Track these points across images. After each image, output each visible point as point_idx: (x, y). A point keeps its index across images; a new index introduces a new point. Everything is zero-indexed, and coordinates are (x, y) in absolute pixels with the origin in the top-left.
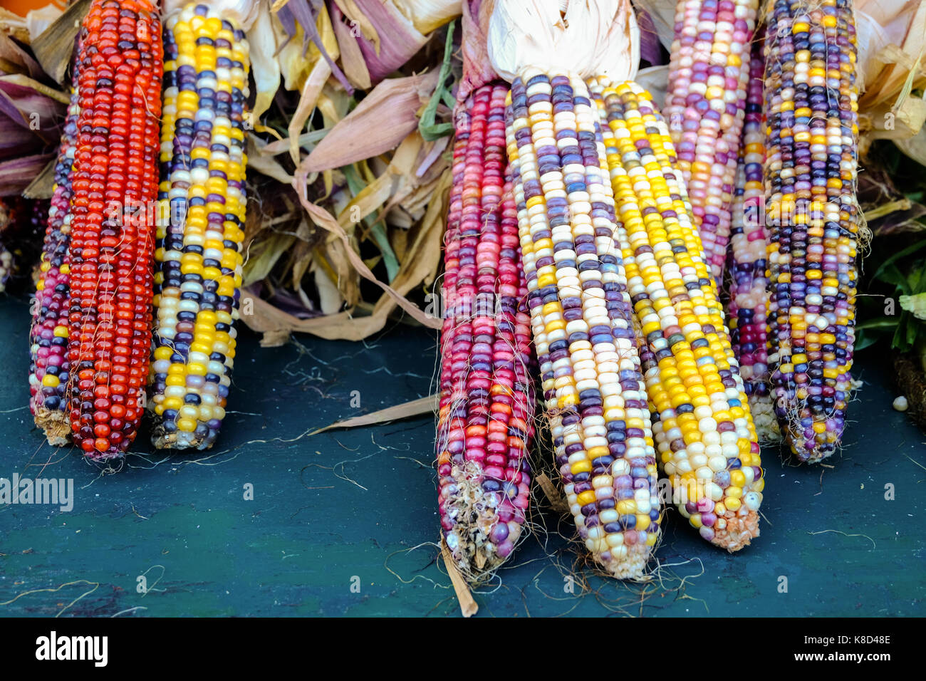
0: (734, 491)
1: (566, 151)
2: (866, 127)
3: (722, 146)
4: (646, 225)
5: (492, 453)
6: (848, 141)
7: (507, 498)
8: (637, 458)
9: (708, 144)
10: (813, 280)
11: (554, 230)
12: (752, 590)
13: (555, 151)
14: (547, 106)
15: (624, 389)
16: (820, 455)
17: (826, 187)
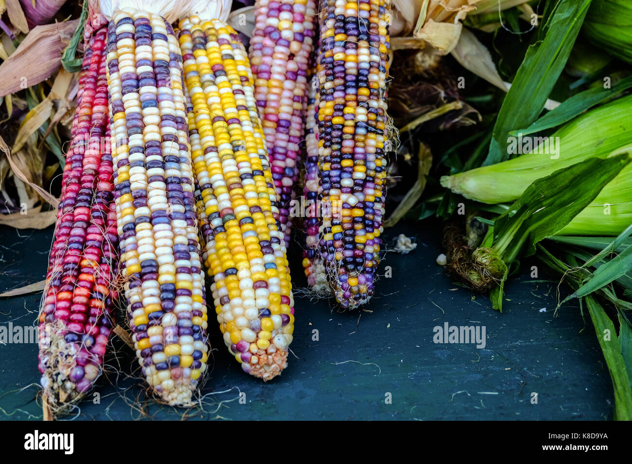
0: (264, 334)
1: (143, 76)
2: (421, 46)
3: (292, 66)
4: (214, 130)
5: (74, 312)
6: (376, 58)
7: (83, 347)
8: (183, 311)
9: (280, 65)
10: (346, 167)
11: (131, 138)
12: (272, 410)
13: (134, 77)
14: (129, 42)
15: (176, 259)
16: (355, 303)
17: (357, 95)
